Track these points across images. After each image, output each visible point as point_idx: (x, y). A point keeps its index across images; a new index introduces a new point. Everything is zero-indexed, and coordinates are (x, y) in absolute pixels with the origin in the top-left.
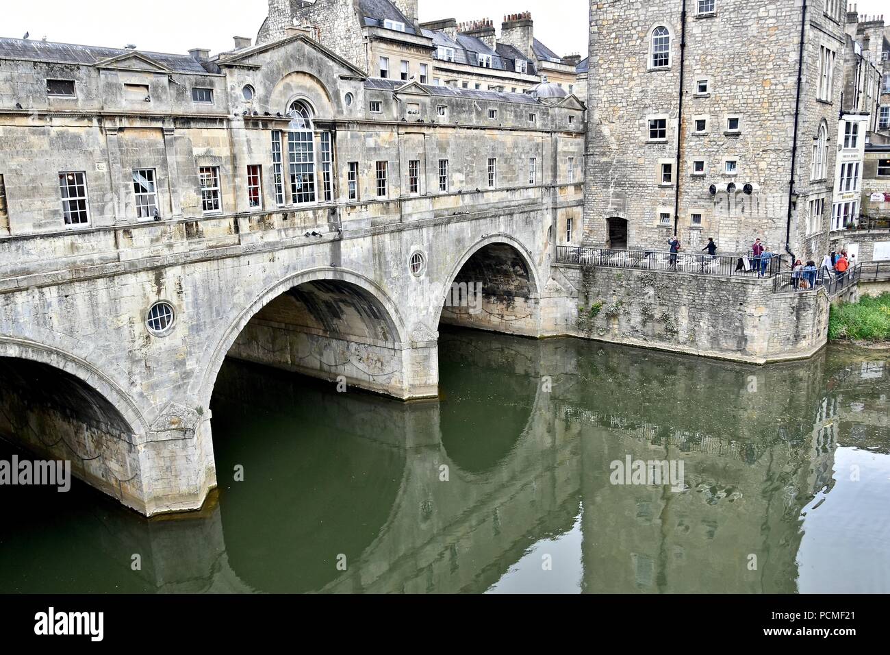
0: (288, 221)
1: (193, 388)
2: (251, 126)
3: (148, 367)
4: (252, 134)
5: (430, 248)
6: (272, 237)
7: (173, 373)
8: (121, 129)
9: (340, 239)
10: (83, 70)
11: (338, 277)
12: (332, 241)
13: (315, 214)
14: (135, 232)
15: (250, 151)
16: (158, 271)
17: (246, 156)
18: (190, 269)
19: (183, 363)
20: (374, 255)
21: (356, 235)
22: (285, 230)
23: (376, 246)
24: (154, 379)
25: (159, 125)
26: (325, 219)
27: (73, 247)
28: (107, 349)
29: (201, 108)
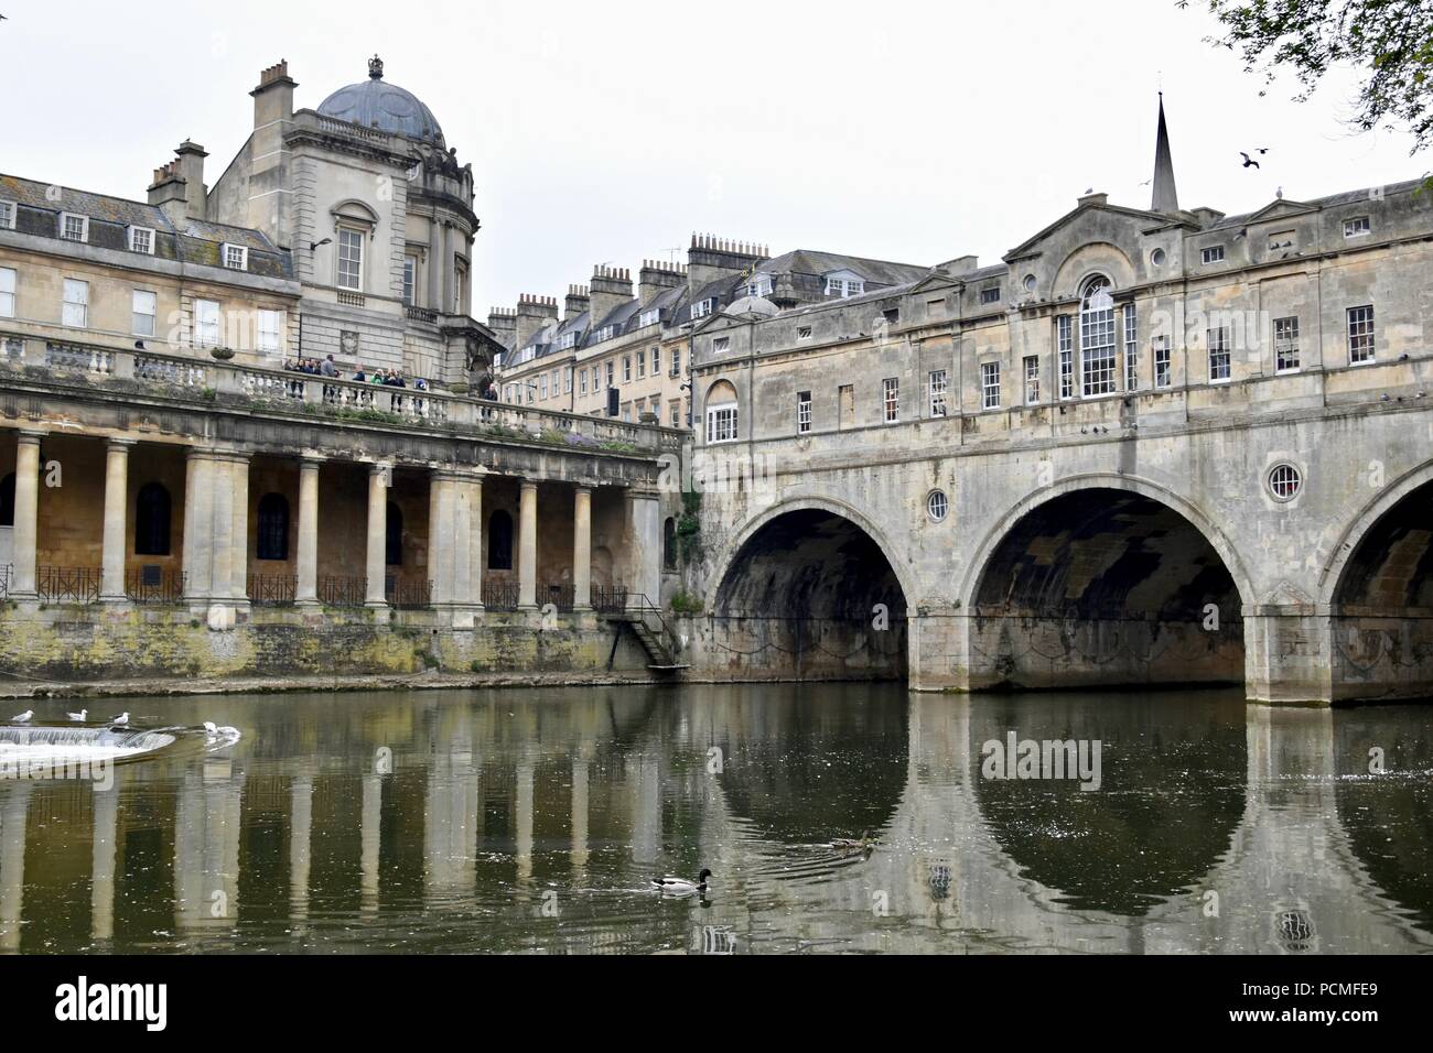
0: (1067, 416)
1: (955, 580)
2: (1028, 316)
3: (922, 548)
4: (1030, 324)
5: (1315, 457)
6: (1043, 433)
7: (940, 559)
8: (923, 340)
9: (1133, 439)
10: (904, 299)
11: (1129, 487)
12: (1123, 440)
13: (1102, 406)
14: (923, 426)
15: (1026, 342)
16: (936, 461)
17: (1022, 348)
18: (962, 461)
19: (948, 553)
20: (1192, 463)
21: (1158, 433)
22: (1062, 425)
23: (1196, 450)
24: (927, 560)
25: (949, 331)
26: (1117, 412)
27: (885, 438)
28: (895, 524)
29: (991, 308)
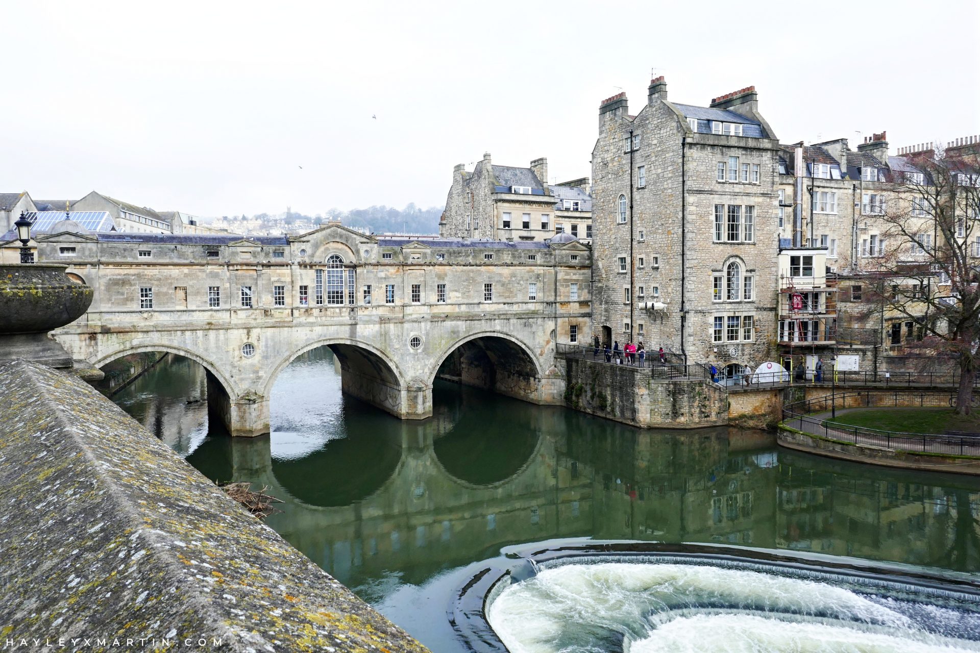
0: (323, 313)
1: (261, 384)
2: (303, 267)
3: (240, 371)
4: (303, 271)
5: (427, 334)
6: (311, 319)
7: (251, 375)
8: (237, 270)
9: (356, 324)
10: (223, 247)
11: (354, 344)
12: (351, 325)
13: (340, 310)
14: (239, 312)
15: (302, 279)
16: (249, 330)
17: (299, 281)
18: (264, 330)
19: (257, 372)
20: (381, 335)
21: (367, 322)
22: (320, 317)
23: (383, 330)
24: (243, 376)
25: (255, 268)
26: (347, 314)
27: (211, 316)
28: (221, 359)
29: (279, 260)
